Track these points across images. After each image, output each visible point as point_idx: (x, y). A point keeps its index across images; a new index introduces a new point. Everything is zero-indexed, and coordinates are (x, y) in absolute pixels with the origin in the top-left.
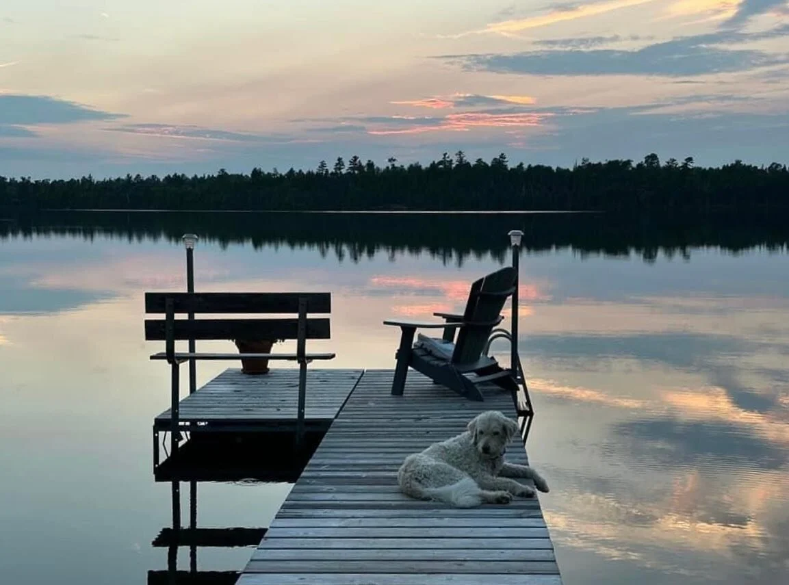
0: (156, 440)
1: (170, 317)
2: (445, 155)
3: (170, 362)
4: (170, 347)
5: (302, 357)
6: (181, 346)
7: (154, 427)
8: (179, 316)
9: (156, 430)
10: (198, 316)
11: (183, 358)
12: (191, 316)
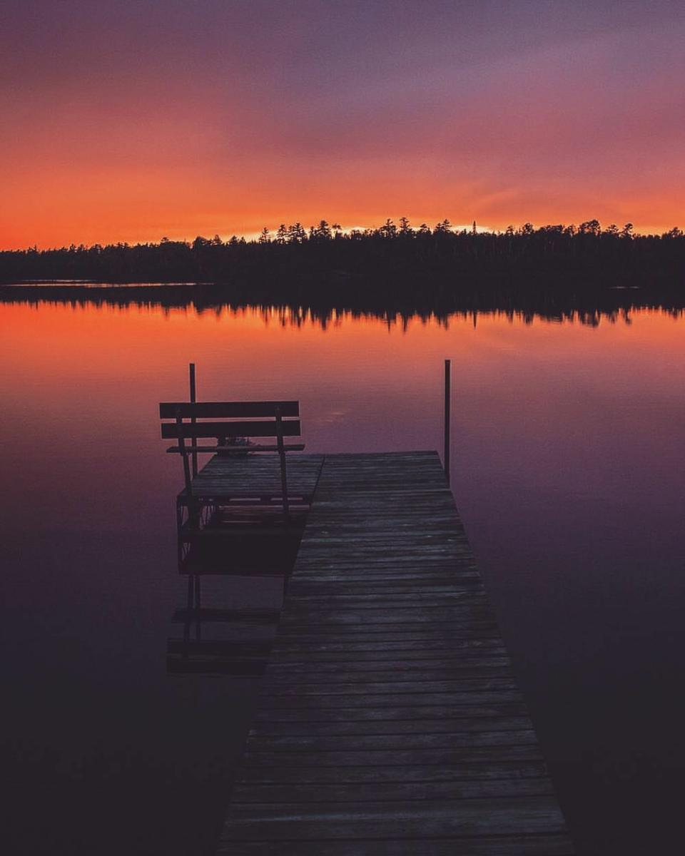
0: (179, 513)
1: (179, 421)
2: (388, 220)
3: (181, 455)
4: (181, 442)
5: (281, 448)
6: (188, 442)
7: (177, 503)
8: (184, 420)
9: (178, 506)
10: (198, 420)
11: (190, 450)
12: (193, 420)
